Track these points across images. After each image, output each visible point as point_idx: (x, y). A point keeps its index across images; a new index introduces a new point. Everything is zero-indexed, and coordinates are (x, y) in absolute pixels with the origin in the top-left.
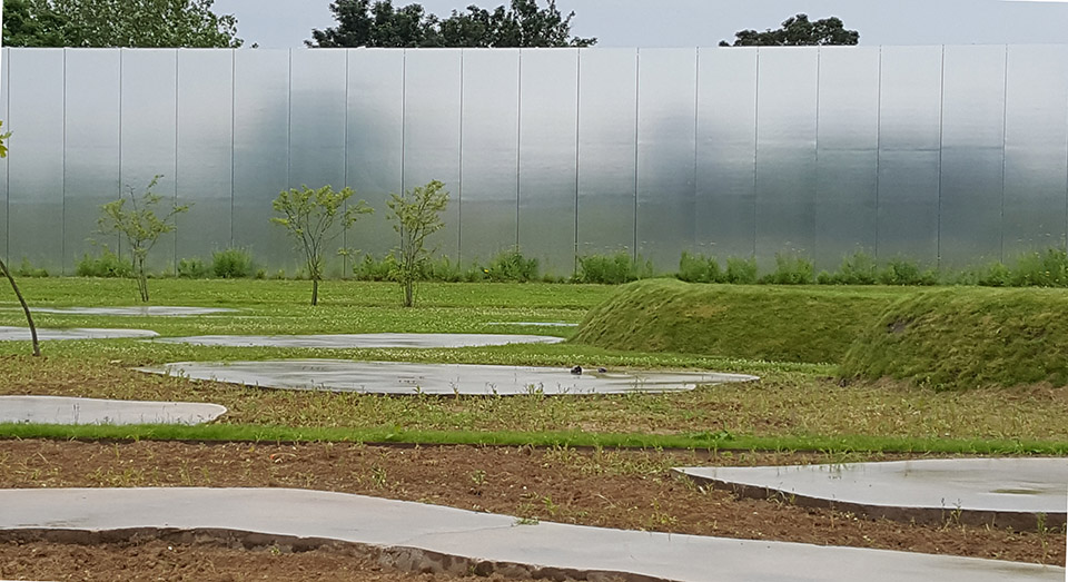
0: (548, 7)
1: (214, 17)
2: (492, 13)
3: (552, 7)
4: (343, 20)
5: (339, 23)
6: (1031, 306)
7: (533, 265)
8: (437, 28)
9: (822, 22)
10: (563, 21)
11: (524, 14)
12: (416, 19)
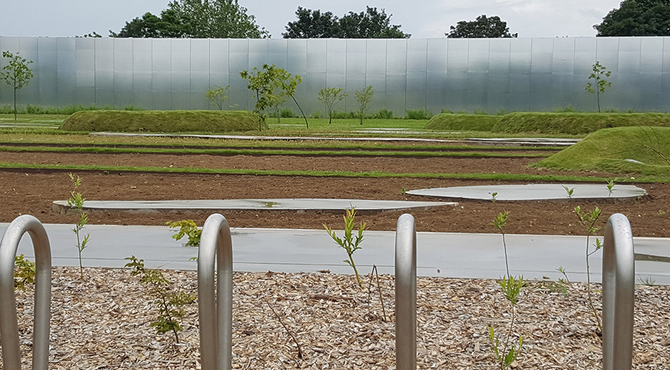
0: (381, 12)
1: (247, 16)
2: (359, 15)
3: (383, 12)
4: (301, 18)
5: (299, 19)
6: (531, 116)
7: (391, 113)
8: (338, 21)
9: (492, 18)
10: (387, 18)
11: (372, 15)
12: (330, 18)
